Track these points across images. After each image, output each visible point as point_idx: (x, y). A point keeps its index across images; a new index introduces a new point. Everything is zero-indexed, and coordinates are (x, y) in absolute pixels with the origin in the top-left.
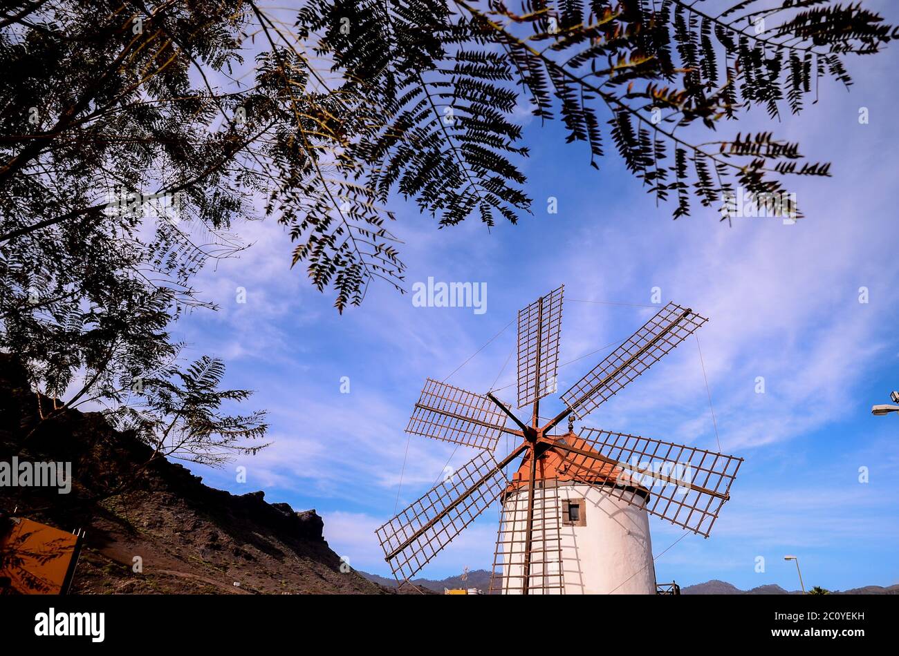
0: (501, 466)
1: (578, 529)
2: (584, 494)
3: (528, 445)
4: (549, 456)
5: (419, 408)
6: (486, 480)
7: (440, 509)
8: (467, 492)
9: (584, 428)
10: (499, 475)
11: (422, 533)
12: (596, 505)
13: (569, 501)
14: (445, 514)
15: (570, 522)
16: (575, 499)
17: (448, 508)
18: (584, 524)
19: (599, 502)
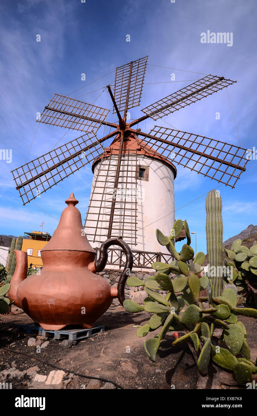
0: (101, 141)
1: (143, 182)
2: (149, 164)
3: (120, 131)
4: (130, 140)
5: (47, 110)
6: (90, 148)
7: (57, 161)
8: (76, 153)
9: (156, 126)
10: (99, 146)
11: (43, 175)
12: (155, 171)
13: (140, 166)
14: (60, 165)
15: (139, 178)
16: (144, 166)
17: (62, 161)
18: (147, 180)
19: (156, 170)
